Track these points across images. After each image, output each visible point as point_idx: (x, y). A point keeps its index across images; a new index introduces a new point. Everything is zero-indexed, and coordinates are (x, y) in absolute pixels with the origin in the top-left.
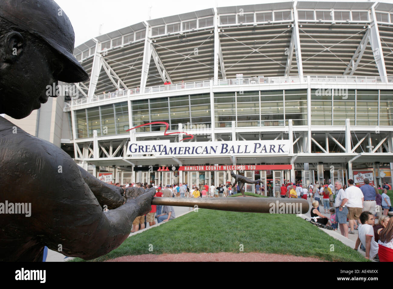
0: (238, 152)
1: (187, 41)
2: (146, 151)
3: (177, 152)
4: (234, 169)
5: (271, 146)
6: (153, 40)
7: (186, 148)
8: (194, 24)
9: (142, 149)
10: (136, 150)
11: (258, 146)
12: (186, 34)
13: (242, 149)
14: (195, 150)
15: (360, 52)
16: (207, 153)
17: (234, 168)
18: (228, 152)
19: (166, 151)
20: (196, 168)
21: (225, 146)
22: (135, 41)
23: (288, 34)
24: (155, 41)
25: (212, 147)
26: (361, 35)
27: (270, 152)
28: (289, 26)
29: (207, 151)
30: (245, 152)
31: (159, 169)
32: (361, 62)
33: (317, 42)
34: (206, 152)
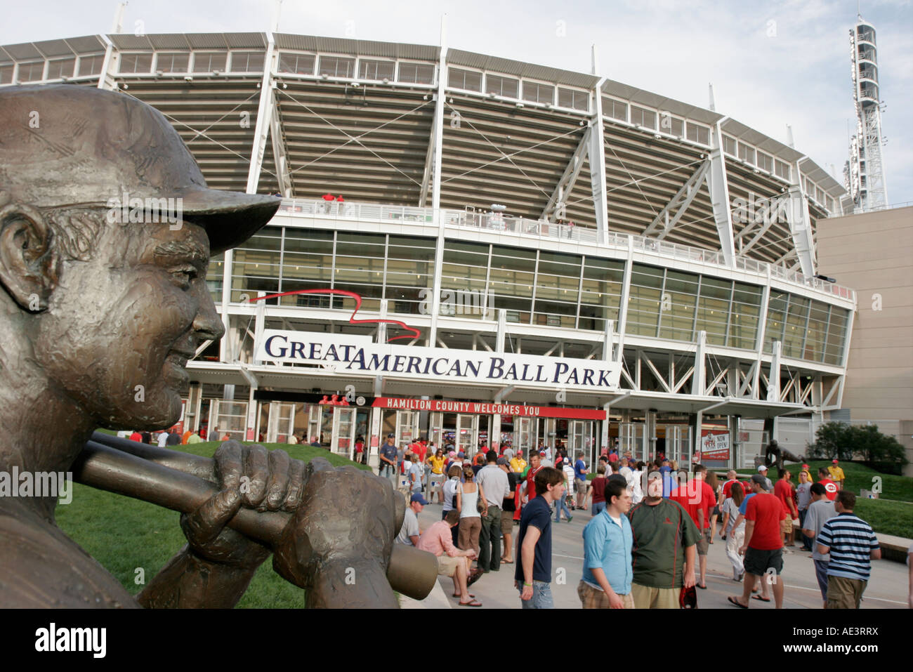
0: (524, 378)
1: (362, 104)
2: (312, 357)
3: (391, 366)
4: (497, 413)
5: (587, 371)
6: (281, 82)
7: (412, 358)
8: (387, 70)
9: (300, 351)
10: (283, 351)
11: (562, 368)
12: (365, 88)
13: (532, 373)
14: (432, 365)
15: (682, 199)
16: (459, 374)
17: (496, 409)
18: (504, 376)
19: (362, 361)
20: (414, 405)
21: (498, 363)
22: (228, 72)
23: (573, 138)
24: (285, 86)
25: (470, 363)
26: (692, 169)
27: (585, 383)
28: (582, 124)
29: (458, 370)
30: (538, 379)
31: (322, 399)
32: (683, 218)
33: (621, 166)
34: (455, 372)
